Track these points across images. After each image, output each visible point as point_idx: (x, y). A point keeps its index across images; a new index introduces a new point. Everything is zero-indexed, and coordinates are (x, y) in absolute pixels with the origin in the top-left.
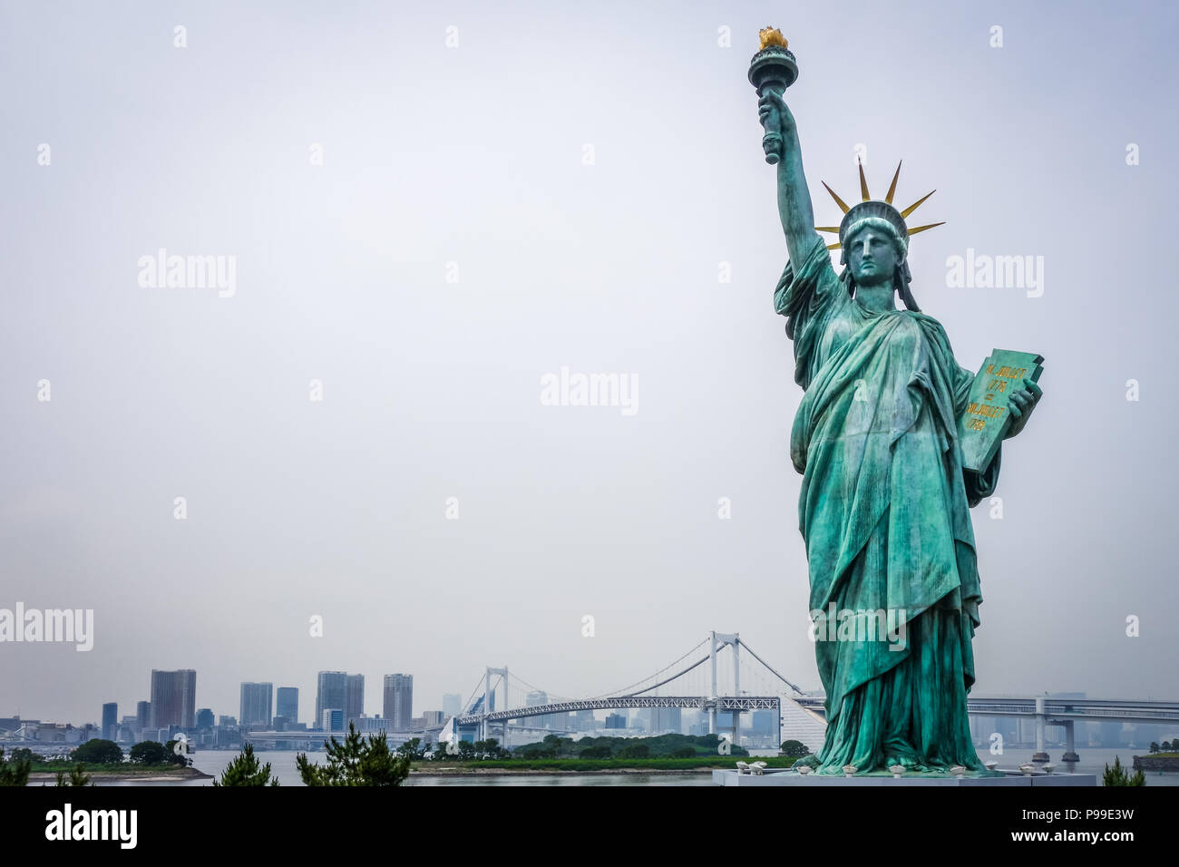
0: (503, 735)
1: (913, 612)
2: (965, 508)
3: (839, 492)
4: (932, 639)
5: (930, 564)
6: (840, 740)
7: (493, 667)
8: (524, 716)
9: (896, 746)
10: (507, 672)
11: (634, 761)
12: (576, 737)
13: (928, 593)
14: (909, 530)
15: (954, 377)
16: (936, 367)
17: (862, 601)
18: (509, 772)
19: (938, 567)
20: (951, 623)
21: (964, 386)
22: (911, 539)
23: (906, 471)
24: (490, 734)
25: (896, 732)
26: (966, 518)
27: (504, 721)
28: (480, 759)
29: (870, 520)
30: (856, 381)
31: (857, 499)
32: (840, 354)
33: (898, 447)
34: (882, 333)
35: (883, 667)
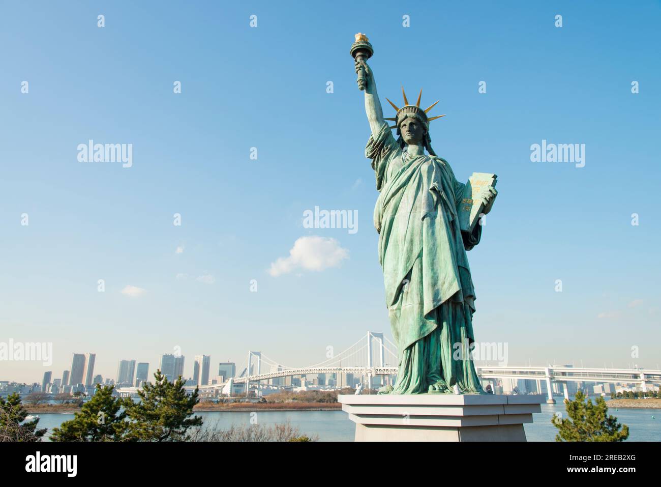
1: (437, 303)
2: (463, 250)
3: (397, 242)
4: (449, 318)
5: (445, 278)
6: (402, 375)
8: (269, 378)
9: (433, 379)
13: (444, 294)
14: (433, 260)
15: (455, 186)
16: (445, 181)
17: (411, 297)
19: (449, 279)
20: (458, 309)
21: (460, 190)
22: (434, 265)
23: (431, 231)
24: (250, 389)
25: (433, 371)
26: (464, 255)
29: (413, 255)
30: (404, 188)
31: (406, 245)
32: (396, 175)
33: (425, 219)
34: (415, 166)
35: (424, 333)
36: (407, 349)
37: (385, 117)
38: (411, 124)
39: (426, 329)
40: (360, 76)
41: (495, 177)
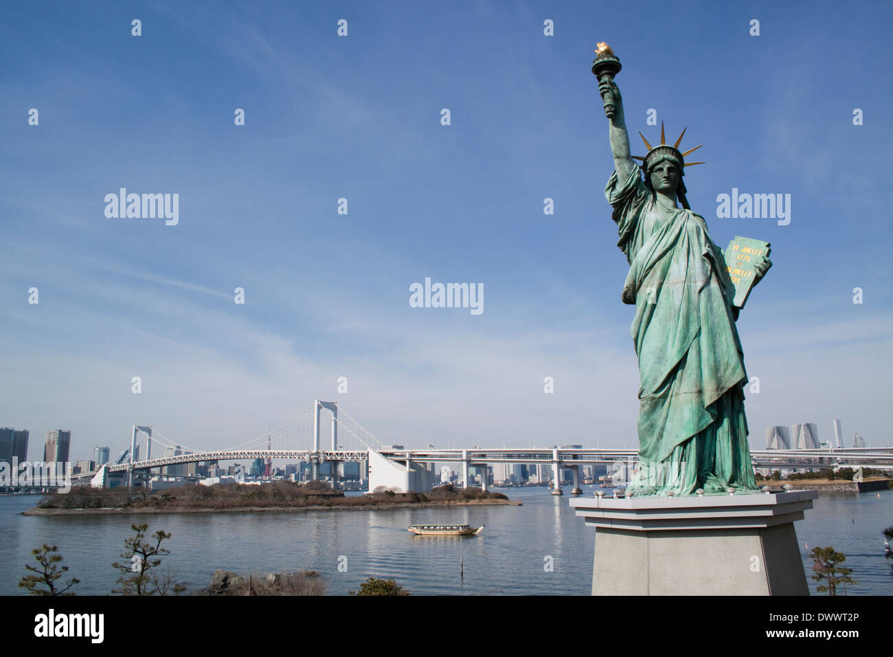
1: (721, 392)
5: (727, 363)
13: (727, 382)
14: (714, 342)
19: (732, 365)
22: (716, 347)
23: (709, 306)
29: (690, 335)
30: (673, 250)
31: (681, 322)
32: (659, 233)
33: (703, 291)
34: (681, 223)
35: (702, 426)
36: (680, 445)
37: (632, 154)
38: (669, 169)
39: (704, 422)
40: (608, 100)
41: (769, 246)
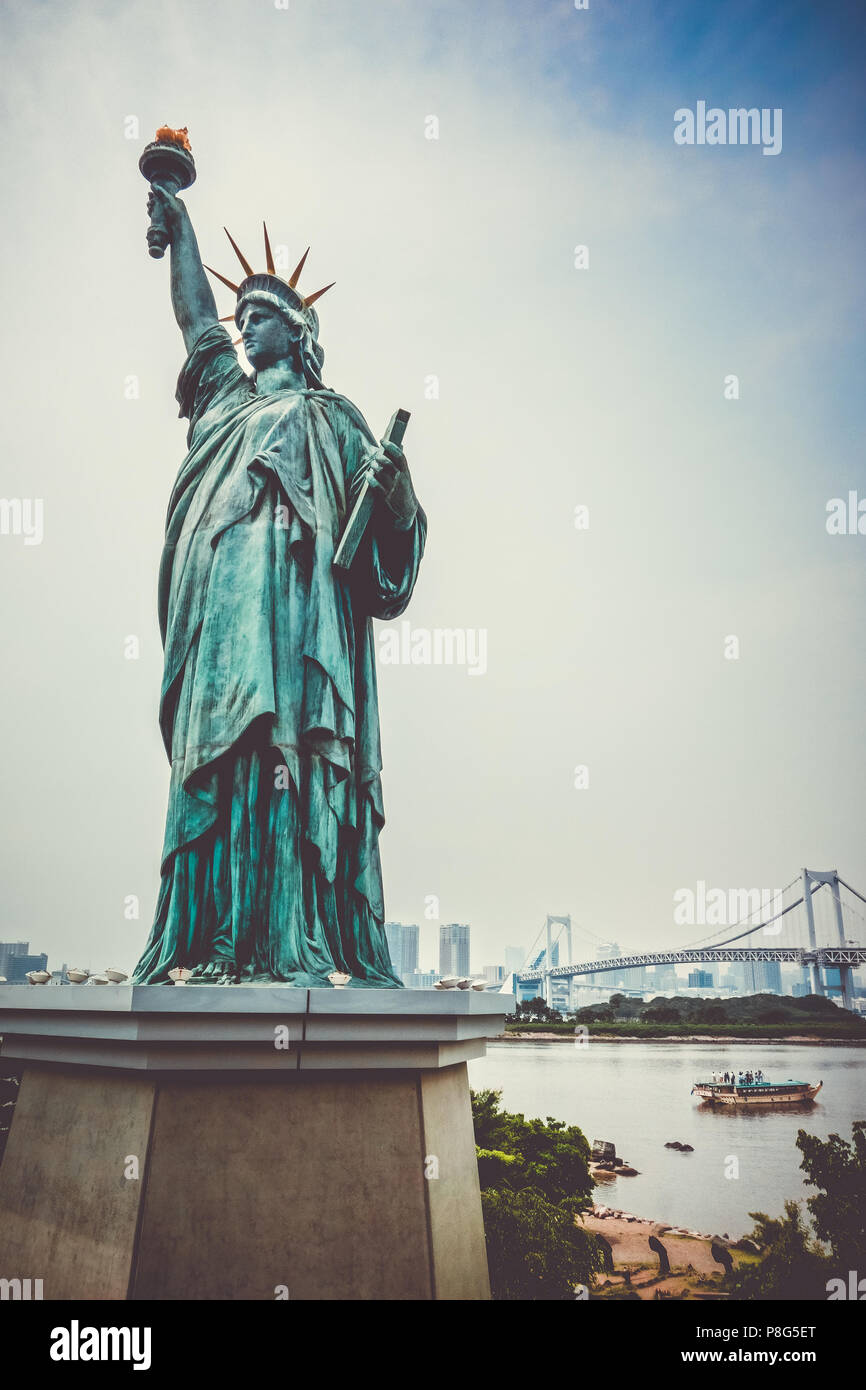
0: (568, 994)
1: (212, 751)
4: (247, 789)
5: (237, 687)
7: (555, 915)
8: (592, 972)
10: (569, 920)
11: (706, 1026)
12: (648, 998)
13: (231, 728)
14: (218, 644)
18: (559, 1037)
19: (244, 689)
22: (219, 656)
23: (225, 571)
24: (553, 993)
25: (223, 927)
27: (568, 977)
28: (526, 1020)
29: (186, 637)
30: (201, 474)
31: (176, 613)
34: (240, 417)
38: (255, 318)
